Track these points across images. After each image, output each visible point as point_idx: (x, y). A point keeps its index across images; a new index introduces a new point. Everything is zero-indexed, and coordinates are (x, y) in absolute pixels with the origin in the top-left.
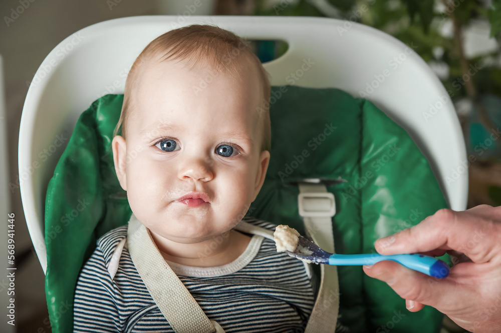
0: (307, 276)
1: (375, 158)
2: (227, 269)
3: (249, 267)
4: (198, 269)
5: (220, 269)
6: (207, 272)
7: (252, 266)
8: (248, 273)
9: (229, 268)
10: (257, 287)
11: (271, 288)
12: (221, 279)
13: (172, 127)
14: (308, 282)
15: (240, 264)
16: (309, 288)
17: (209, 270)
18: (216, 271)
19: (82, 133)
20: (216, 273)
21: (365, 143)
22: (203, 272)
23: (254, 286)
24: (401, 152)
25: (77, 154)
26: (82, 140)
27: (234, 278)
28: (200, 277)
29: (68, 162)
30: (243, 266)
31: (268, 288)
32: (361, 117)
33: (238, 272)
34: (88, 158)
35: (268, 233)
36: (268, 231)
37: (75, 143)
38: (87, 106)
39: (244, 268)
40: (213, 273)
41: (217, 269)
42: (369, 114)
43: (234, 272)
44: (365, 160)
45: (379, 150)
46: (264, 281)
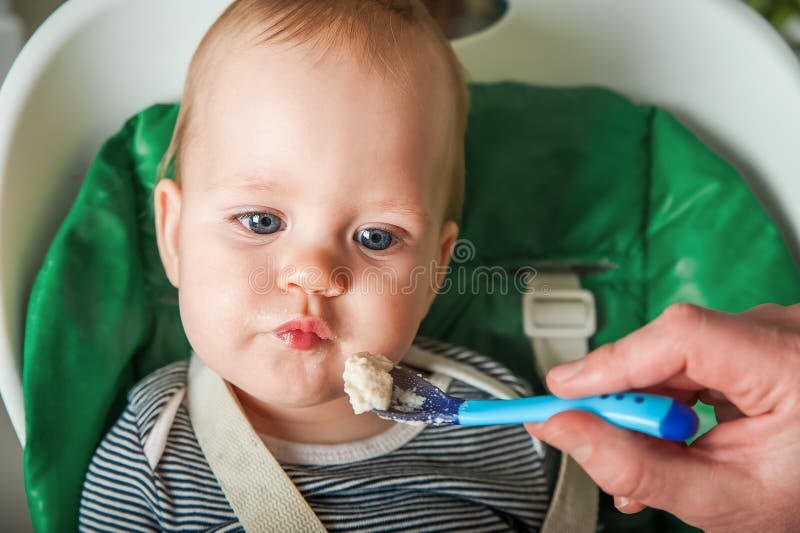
0: (535, 453)
1: (675, 224)
2: (378, 445)
3: (421, 438)
4: (320, 449)
5: (364, 446)
6: (339, 454)
7: (427, 437)
8: (420, 451)
9: (382, 443)
10: (435, 481)
11: (464, 481)
12: (366, 465)
13: (271, 187)
14: (537, 465)
15: (404, 432)
16: (540, 477)
17: (343, 449)
18: (356, 449)
19: (103, 181)
20: (355, 454)
21: (655, 192)
22: (332, 454)
23: (430, 477)
24: (725, 213)
25: (91, 222)
26: (102, 195)
27: (391, 462)
28: (326, 464)
29: (73, 240)
30: (410, 437)
31: (458, 480)
32: (647, 142)
33: (401, 449)
34: (113, 230)
35: (459, 370)
36: (459, 365)
37: (89, 201)
38: (116, 127)
39: (413, 441)
40: (350, 456)
41: (358, 445)
42: (664, 136)
43: (391, 449)
44: (655, 226)
45: (684, 207)
46: (452, 465)
